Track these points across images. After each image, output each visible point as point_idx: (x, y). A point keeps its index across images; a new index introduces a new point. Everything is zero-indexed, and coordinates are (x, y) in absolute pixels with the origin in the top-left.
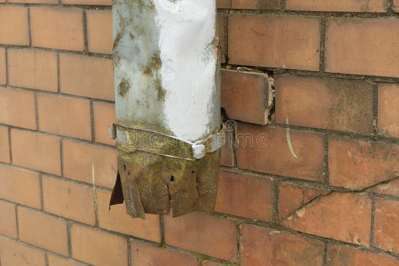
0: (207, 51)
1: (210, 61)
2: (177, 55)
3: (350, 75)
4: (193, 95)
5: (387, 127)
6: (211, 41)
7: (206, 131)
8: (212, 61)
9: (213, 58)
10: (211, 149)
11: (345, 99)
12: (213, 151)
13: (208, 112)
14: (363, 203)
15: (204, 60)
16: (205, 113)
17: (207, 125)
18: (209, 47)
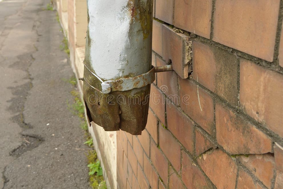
0: (123, 12)
1: (125, 20)
2: (97, 13)
3: (225, 46)
4: (108, 45)
5: (245, 104)
6: (126, 4)
7: (119, 74)
8: (126, 20)
9: (127, 18)
10: (121, 89)
11: (223, 68)
12: (123, 90)
13: (120, 60)
14: (233, 166)
15: (120, 19)
16: (118, 60)
17: (120, 70)
18: (125, 9)
